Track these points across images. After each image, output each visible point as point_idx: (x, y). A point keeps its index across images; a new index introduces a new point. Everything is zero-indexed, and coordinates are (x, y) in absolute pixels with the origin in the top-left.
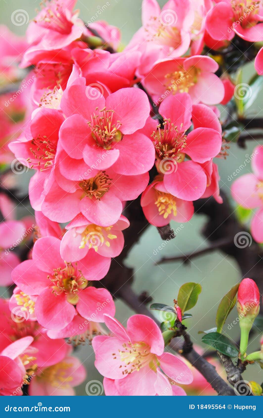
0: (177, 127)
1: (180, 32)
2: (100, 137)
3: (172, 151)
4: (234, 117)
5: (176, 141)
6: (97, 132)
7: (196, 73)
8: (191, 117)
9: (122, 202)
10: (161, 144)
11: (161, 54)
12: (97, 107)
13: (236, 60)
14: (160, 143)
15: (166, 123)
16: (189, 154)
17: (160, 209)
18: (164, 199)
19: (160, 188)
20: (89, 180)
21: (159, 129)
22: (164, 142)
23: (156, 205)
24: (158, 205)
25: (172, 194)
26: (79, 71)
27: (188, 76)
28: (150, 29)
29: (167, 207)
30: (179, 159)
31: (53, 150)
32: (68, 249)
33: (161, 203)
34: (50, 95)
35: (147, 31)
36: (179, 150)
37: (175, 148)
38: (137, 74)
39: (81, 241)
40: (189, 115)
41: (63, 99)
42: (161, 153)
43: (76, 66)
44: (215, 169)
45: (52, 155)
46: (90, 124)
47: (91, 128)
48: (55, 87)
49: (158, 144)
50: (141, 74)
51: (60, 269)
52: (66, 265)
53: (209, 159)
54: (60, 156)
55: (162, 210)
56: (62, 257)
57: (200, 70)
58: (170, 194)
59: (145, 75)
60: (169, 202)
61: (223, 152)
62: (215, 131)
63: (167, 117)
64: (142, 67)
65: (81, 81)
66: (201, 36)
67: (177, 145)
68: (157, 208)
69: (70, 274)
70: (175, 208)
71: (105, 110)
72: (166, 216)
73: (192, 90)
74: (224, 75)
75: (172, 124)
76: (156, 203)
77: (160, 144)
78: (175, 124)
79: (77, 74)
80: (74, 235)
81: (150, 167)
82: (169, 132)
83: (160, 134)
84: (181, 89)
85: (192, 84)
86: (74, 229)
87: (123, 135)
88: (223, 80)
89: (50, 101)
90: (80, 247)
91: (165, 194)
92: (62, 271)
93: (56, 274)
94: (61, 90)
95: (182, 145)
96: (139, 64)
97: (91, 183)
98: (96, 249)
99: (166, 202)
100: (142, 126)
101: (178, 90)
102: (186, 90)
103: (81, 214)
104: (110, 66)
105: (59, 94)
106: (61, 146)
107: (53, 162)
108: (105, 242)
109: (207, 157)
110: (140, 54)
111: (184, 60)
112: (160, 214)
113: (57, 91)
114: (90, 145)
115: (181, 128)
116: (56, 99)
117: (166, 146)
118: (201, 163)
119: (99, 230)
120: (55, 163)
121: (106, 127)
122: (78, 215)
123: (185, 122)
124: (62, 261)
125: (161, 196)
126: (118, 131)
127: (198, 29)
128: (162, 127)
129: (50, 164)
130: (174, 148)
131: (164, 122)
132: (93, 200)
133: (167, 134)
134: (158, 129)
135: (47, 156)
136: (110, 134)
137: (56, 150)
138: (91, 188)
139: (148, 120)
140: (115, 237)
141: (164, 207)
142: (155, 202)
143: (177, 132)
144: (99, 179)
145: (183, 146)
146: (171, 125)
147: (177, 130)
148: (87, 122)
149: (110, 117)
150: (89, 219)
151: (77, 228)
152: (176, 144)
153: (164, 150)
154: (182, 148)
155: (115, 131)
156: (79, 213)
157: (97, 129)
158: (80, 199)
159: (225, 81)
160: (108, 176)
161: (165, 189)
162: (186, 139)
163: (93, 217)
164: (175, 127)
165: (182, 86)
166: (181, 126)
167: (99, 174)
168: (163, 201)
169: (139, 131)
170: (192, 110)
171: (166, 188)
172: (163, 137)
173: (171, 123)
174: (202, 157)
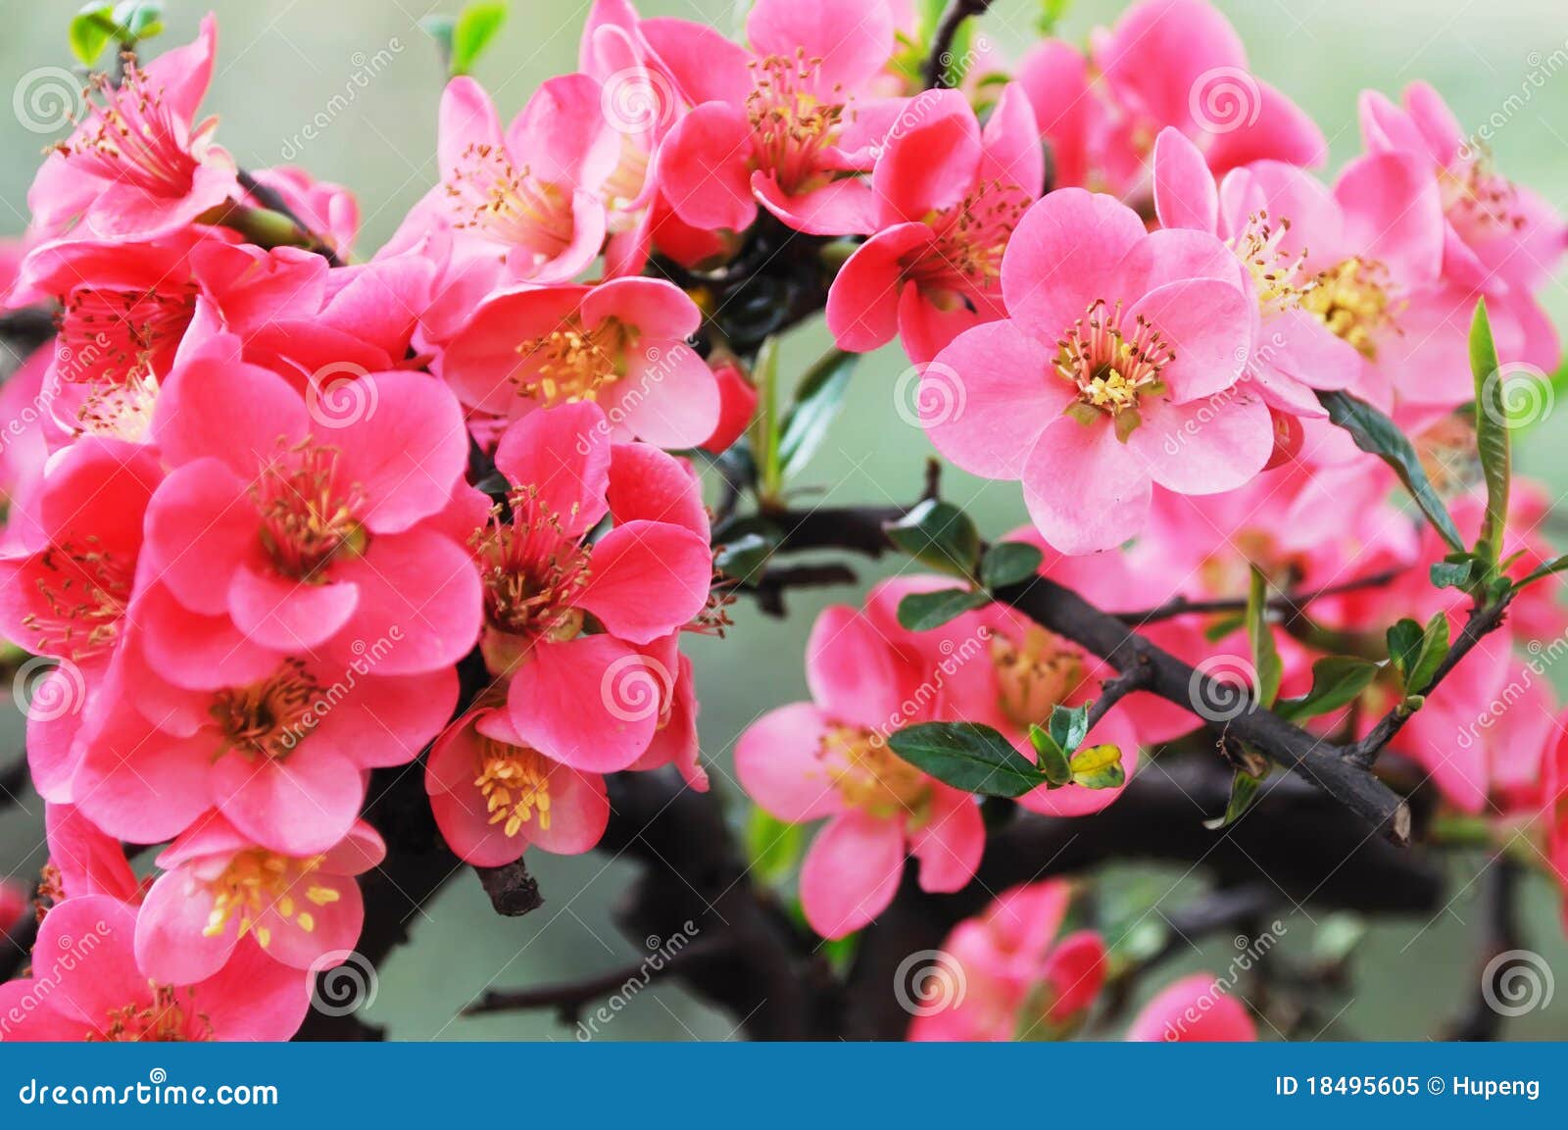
0: (558, 517)
1: (569, 203)
2: (288, 541)
3: (538, 600)
4: (748, 504)
5: (553, 564)
6: (279, 523)
7: (622, 343)
8: (606, 484)
9: (363, 772)
10: (503, 572)
11: (504, 273)
12: (281, 436)
13: (758, 303)
14: (498, 569)
15: (519, 498)
16: (598, 611)
17: (492, 805)
18: (507, 766)
19: (495, 730)
20: (247, 695)
21: (497, 520)
22: (512, 568)
23: (481, 788)
24: (486, 790)
25: (538, 748)
26: (219, 316)
27: (595, 350)
28: (464, 187)
29: (516, 796)
30: (565, 624)
31: (122, 584)
32: (162, 939)
33: (498, 783)
34: (113, 394)
35: (457, 193)
36: (565, 593)
37: (550, 586)
38: (418, 343)
39: (212, 906)
40: (599, 478)
41: (163, 411)
42: (503, 604)
43: (207, 301)
44: (684, 668)
45: (116, 603)
46: (254, 493)
47: (258, 507)
48: (132, 370)
49: (490, 573)
50: (432, 342)
51: (131, 1008)
52: (155, 994)
53: (668, 631)
54: (147, 603)
55: (499, 808)
56: (141, 968)
57: (637, 331)
58: (531, 750)
59: (443, 344)
60: (526, 779)
61: (713, 614)
62: (692, 533)
63: (526, 482)
64: (436, 317)
65: (226, 346)
66: (642, 219)
67: (558, 577)
68: (485, 801)
69: (166, 1029)
70: (544, 802)
71: (309, 445)
72: (512, 829)
73: (609, 396)
74: (720, 353)
75: (542, 504)
76: (480, 782)
77: (499, 572)
78: (552, 506)
79: (211, 326)
80: (188, 887)
81: (462, 648)
82: (531, 532)
83: (498, 540)
84: (572, 393)
85: (610, 378)
86: (188, 869)
87: (370, 537)
88: (715, 369)
89: (113, 417)
90: (207, 931)
91: (510, 748)
92: (139, 1015)
93: (117, 1027)
94: (151, 380)
95: (576, 576)
96: (426, 304)
97: (253, 703)
98: (264, 938)
99: (513, 779)
100: (438, 506)
101: (562, 397)
102: (591, 395)
103: (215, 809)
104: (324, 306)
105: (146, 395)
106: (150, 567)
107: (121, 626)
108: (296, 914)
109: (660, 624)
110: (432, 268)
111: (584, 291)
112: (494, 821)
113: (139, 383)
114: (256, 569)
115: (572, 520)
116: (136, 409)
117: (521, 579)
118: (639, 642)
119: (275, 869)
120: (128, 626)
121: (311, 506)
122: (204, 817)
123: (585, 500)
124: (141, 979)
125: (500, 756)
126: (353, 520)
127: (631, 194)
128: (506, 516)
129: (106, 634)
130: (548, 589)
131: (515, 496)
132: (259, 763)
133: (525, 537)
134: (491, 522)
135: (97, 607)
136: (326, 532)
137: (130, 585)
138: (253, 721)
139: (457, 491)
140: (332, 895)
141: (506, 800)
142: (476, 778)
143: (558, 531)
144: (281, 693)
145: (578, 580)
146: (537, 505)
147: (558, 525)
148: (245, 487)
149: (325, 472)
150: (247, 829)
151: (200, 860)
152: (555, 575)
153: (512, 592)
154: (576, 588)
155: (342, 519)
156: (207, 808)
157: (279, 510)
158: (212, 760)
159: (721, 372)
160: (312, 678)
161: (514, 731)
162: (591, 557)
163: (258, 823)
164: (553, 513)
165: (574, 385)
166: (574, 511)
167: (283, 674)
168: (505, 774)
169: (428, 524)
170: (609, 463)
171: (515, 726)
172: (509, 549)
173: (540, 500)
174: (644, 623)
